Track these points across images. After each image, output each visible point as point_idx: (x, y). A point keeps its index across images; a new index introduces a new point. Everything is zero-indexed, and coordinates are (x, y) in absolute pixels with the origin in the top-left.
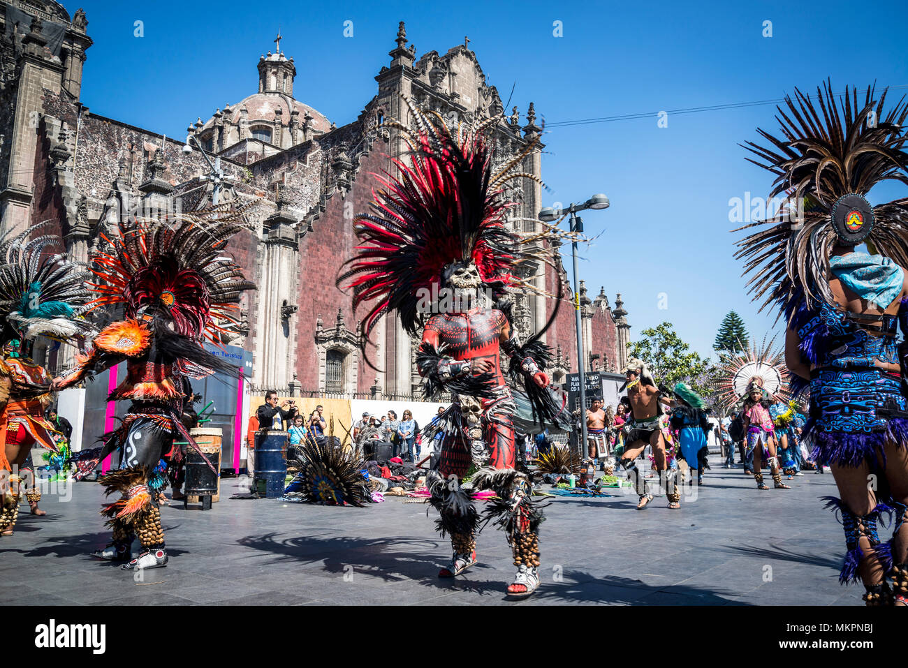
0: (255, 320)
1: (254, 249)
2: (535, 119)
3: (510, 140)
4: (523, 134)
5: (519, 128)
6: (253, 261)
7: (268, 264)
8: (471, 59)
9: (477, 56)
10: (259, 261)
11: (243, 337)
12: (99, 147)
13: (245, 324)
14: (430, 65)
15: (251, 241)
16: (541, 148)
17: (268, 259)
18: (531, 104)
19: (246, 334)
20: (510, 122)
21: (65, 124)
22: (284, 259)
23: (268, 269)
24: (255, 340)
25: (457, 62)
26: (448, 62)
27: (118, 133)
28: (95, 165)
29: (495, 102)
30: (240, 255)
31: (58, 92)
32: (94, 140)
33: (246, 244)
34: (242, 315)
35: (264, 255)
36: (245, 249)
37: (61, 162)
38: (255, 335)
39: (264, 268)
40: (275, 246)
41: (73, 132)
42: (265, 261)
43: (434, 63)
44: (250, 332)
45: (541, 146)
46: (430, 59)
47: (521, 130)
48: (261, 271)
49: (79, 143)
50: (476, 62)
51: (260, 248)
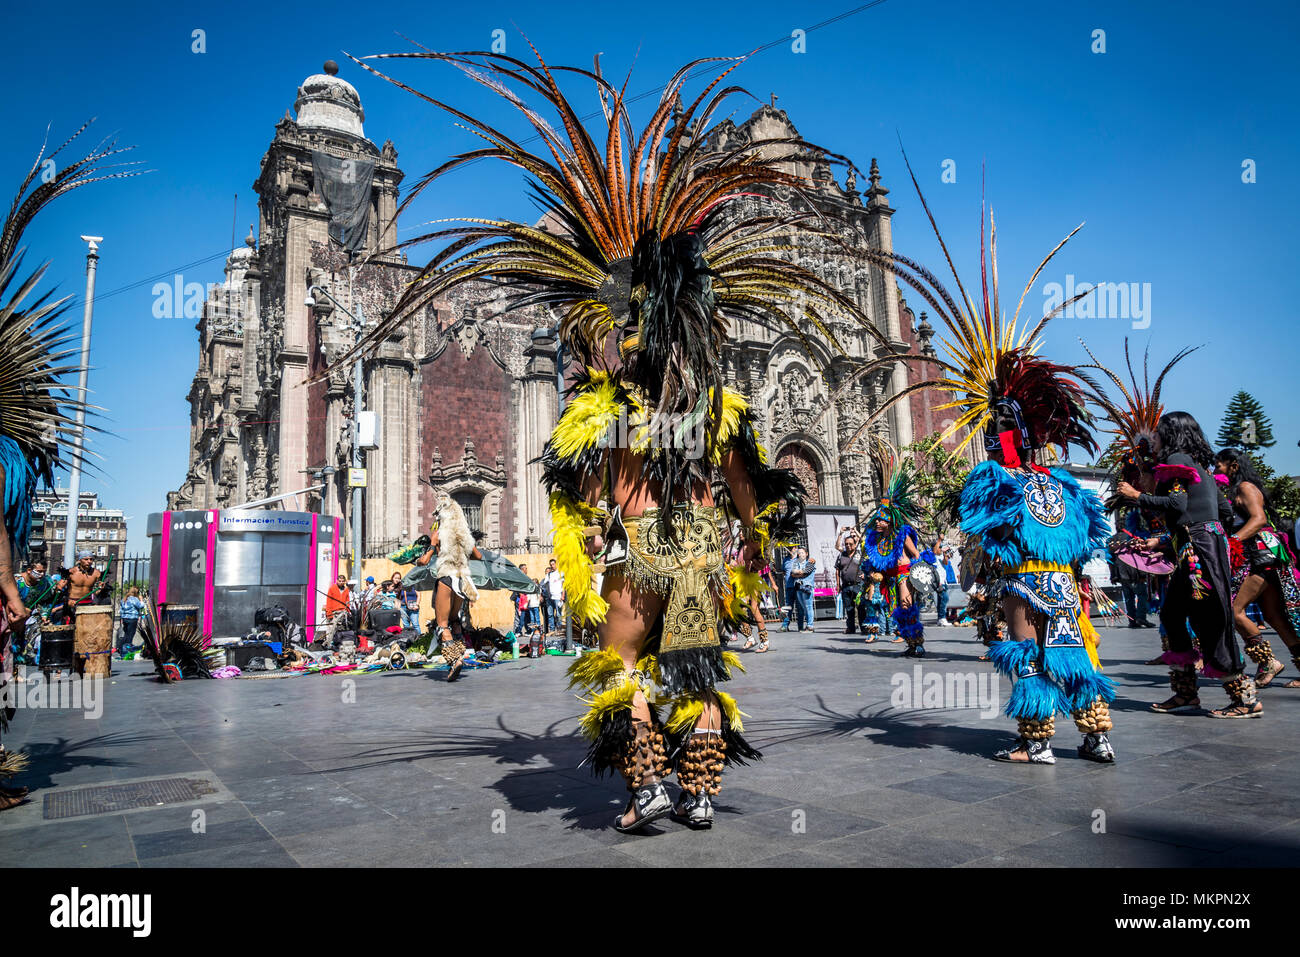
0: (514, 469)
1: (507, 389)
2: (879, 178)
3: (845, 212)
4: (865, 200)
5: (858, 194)
6: (507, 403)
7: (525, 403)
8: (782, 120)
9: (789, 115)
10: (514, 401)
11: (501, 489)
12: (376, 294)
13: (502, 474)
14: (724, 138)
15: (502, 380)
16: (889, 214)
17: (525, 398)
18: (873, 160)
19: (504, 485)
20: (845, 189)
21: (337, 275)
22: (543, 396)
23: (525, 410)
24: (515, 491)
25: (762, 128)
26: (748, 130)
27: (394, 275)
28: (373, 314)
29: (819, 168)
30: (491, 397)
31: (325, 242)
32: (369, 286)
33: (497, 384)
34: (498, 464)
35: (520, 394)
36: (497, 390)
37: (324, 318)
38: (515, 484)
39: (521, 408)
40: (530, 382)
41: (345, 282)
42: (522, 400)
43: (729, 135)
44: (510, 482)
45: (890, 212)
46: (723, 131)
47: (861, 196)
48: (518, 412)
49: (354, 292)
50: (788, 122)
51: (514, 386)
